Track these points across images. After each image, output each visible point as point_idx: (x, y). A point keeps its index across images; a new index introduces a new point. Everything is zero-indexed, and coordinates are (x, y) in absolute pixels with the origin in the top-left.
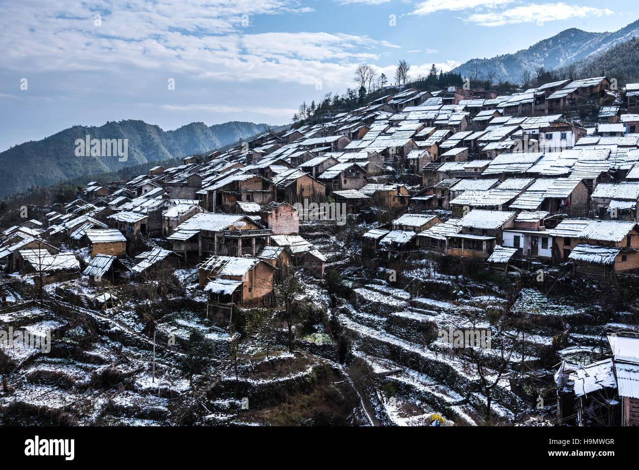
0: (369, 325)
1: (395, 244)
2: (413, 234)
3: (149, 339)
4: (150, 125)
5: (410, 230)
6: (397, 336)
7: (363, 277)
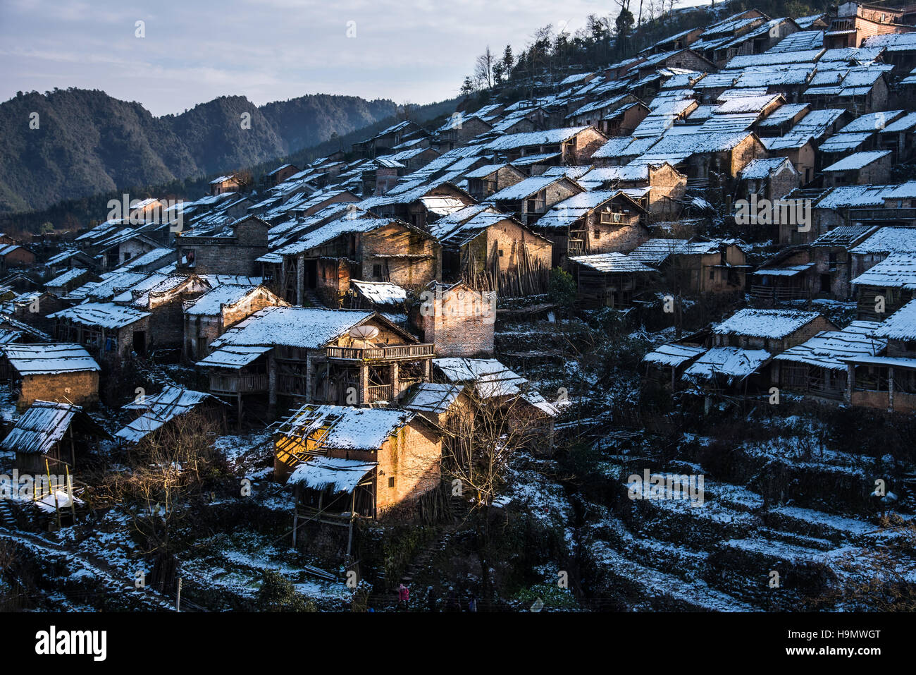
0: (664, 569)
1: (720, 378)
2: (764, 355)
3: (161, 598)
4: (121, 102)
5: (756, 348)
6: (736, 596)
7: (645, 455)
